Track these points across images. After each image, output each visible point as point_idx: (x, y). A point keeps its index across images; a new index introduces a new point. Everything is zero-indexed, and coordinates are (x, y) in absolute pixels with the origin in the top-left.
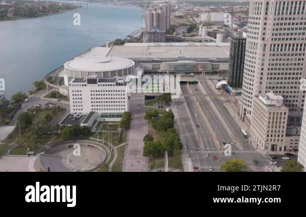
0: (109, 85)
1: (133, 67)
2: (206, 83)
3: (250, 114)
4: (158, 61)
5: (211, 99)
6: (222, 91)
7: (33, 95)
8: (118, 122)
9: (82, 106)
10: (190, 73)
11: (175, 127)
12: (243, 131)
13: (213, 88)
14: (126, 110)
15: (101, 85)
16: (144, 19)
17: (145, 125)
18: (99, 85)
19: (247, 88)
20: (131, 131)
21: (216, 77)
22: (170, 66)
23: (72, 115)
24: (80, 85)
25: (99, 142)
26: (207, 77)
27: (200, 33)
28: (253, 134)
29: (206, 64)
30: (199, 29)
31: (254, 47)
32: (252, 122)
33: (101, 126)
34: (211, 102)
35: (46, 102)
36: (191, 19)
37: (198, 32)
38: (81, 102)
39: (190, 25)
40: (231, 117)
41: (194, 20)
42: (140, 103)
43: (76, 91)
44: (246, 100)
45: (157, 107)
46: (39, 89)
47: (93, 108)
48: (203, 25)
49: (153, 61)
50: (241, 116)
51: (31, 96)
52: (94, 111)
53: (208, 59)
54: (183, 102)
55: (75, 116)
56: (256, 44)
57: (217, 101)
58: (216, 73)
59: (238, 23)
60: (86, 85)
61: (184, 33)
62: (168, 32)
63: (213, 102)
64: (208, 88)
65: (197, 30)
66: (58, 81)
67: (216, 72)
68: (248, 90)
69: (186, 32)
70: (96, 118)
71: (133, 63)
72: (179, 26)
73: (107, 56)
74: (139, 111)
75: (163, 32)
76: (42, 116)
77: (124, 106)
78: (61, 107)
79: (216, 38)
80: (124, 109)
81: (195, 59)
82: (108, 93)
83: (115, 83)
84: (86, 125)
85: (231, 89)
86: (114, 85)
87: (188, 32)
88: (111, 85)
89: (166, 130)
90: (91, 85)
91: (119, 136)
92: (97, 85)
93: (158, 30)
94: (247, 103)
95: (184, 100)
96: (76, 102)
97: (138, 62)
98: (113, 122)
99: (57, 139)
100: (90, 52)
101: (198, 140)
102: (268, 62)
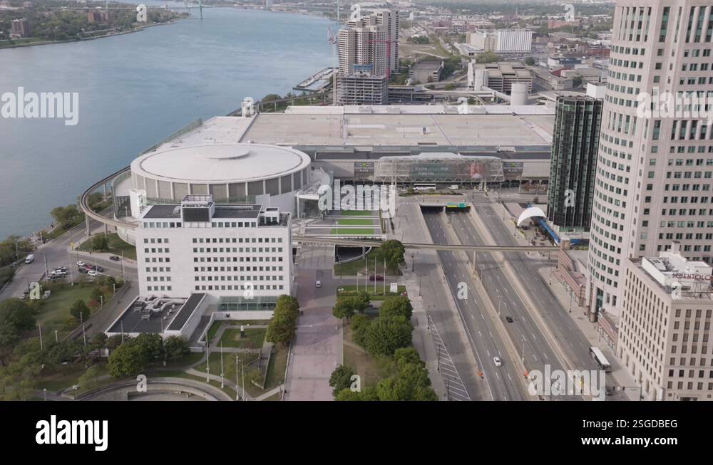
0: (240, 225)
1: (305, 170)
2: (491, 211)
3: (614, 304)
4: (368, 155)
5: (507, 258)
6: (532, 234)
7: (49, 244)
8: (265, 322)
9: (169, 279)
10: (451, 184)
11: (416, 338)
12: (598, 352)
13: (509, 224)
14: (287, 291)
15: (220, 225)
16: (334, 47)
17: (337, 333)
18: (214, 225)
19: (607, 235)
20: (297, 349)
21: (515, 194)
22: (399, 167)
23: (144, 305)
24: (165, 225)
25: (212, 382)
26: (493, 195)
27: (470, 80)
28: (624, 361)
29: (489, 162)
30: (466, 70)
31: (627, 128)
32: (621, 330)
33: (219, 335)
34: (506, 264)
35: (80, 263)
36: (447, 47)
37: (465, 78)
38: (168, 269)
39: (445, 60)
40: (561, 307)
41: (454, 48)
42: (322, 267)
43: (153, 241)
44: (604, 268)
45: (367, 278)
46: (67, 227)
47: (200, 283)
48: (478, 62)
49: (356, 154)
50: (589, 307)
51: (43, 245)
52: (201, 291)
53: (492, 148)
54: (434, 266)
55: (150, 307)
56: (631, 119)
57: (519, 261)
58: (515, 184)
59: (561, 56)
60: (179, 225)
61: (430, 80)
62: (392, 78)
63: (511, 264)
64: (496, 225)
65: (462, 74)
66: (116, 205)
67: (513, 181)
68: (610, 242)
69: (436, 76)
70: (207, 310)
71: (307, 160)
72: (419, 63)
73: (240, 141)
74: (319, 292)
75: (382, 77)
76: (66, 304)
77: (281, 278)
78: (117, 278)
79: (509, 93)
80: (281, 287)
81: (462, 150)
82: (238, 245)
83: (256, 220)
84: (177, 333)
85: (556, 229)
86: (253, 225)
87: (441, 79)
88: (247, 225)
89: (390, 351)
90: (195, 224)
91: (266, 363)
92: (209, 225)
93: (368, 74)
94: (606, 274)
95: (437, 260)
96: (155, 269)
97: (319, 157)
98: (251, 322)
99: (97, 375)
100: (203, 130)
101: (478, 378)
102: (666, 169)
